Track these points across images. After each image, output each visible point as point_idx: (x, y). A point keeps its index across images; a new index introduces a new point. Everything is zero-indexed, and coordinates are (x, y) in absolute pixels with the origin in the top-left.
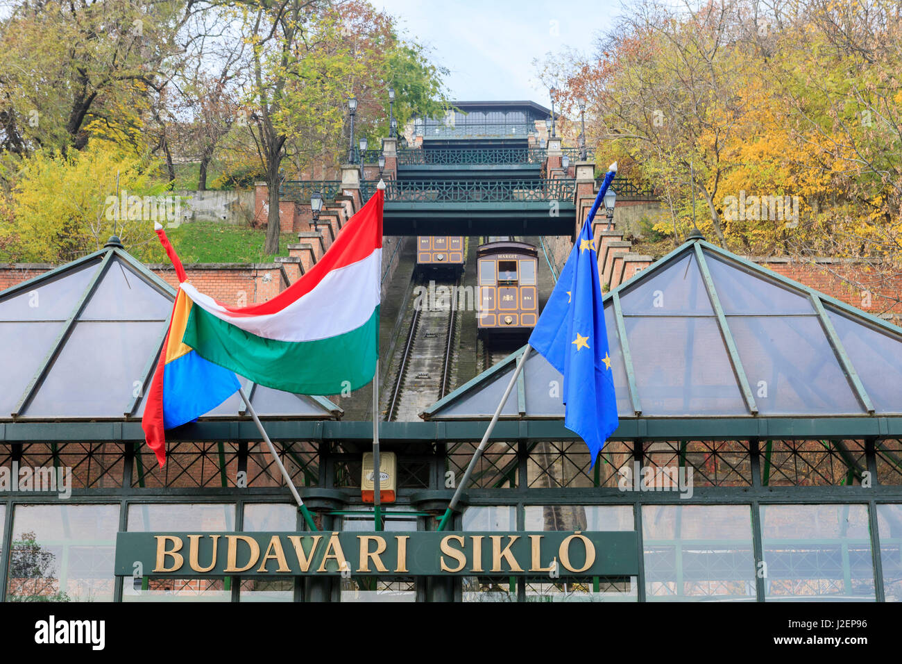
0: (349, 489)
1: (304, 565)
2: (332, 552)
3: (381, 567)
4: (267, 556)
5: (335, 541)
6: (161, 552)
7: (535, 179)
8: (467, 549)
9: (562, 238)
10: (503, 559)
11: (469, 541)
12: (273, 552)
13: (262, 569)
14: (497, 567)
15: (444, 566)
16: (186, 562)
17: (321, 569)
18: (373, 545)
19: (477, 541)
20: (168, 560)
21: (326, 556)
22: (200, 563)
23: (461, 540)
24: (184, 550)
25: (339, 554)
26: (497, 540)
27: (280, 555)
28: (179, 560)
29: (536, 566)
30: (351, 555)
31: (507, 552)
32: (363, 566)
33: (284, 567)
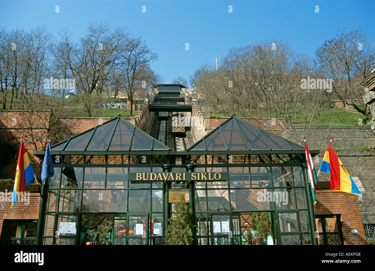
0: (172, 164)
1: (165, 179)
2: (171, 176)
3: (180, 179)
4: (158, 177)
5: (171, 174)
6: (137, 176)
7: (183, 100)
8: (197, 176)
9: (188, 112)
10: (204, 178)
11: (197, 175)
12: (159, 176)
13: (157, 180)
14: (202, 179)
15: (192, 179)
16: (142, 178)
17: (169, 179)
18: (178, 175)
19: (199, 174)
20: (139, 178)
21: (170, 177)
22: (145, 178)
23: (196, 174)
24: (142, 176)
25: (172, 177)
26: (202, 174)
27: (161, 177)
28: (141, 178)
29: (210, 179)
30: (175, 177)
31: (204, 176)
32: (177, 179)
33: (161, 179)
